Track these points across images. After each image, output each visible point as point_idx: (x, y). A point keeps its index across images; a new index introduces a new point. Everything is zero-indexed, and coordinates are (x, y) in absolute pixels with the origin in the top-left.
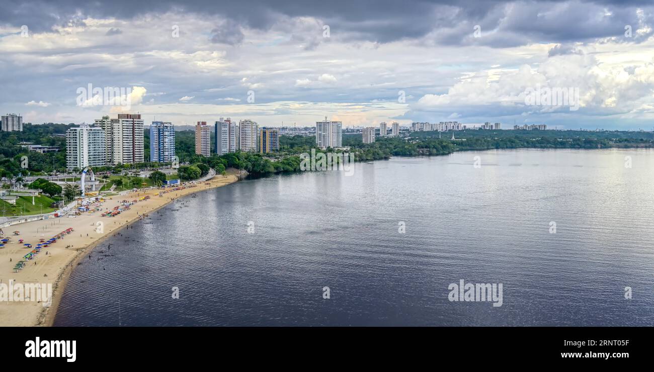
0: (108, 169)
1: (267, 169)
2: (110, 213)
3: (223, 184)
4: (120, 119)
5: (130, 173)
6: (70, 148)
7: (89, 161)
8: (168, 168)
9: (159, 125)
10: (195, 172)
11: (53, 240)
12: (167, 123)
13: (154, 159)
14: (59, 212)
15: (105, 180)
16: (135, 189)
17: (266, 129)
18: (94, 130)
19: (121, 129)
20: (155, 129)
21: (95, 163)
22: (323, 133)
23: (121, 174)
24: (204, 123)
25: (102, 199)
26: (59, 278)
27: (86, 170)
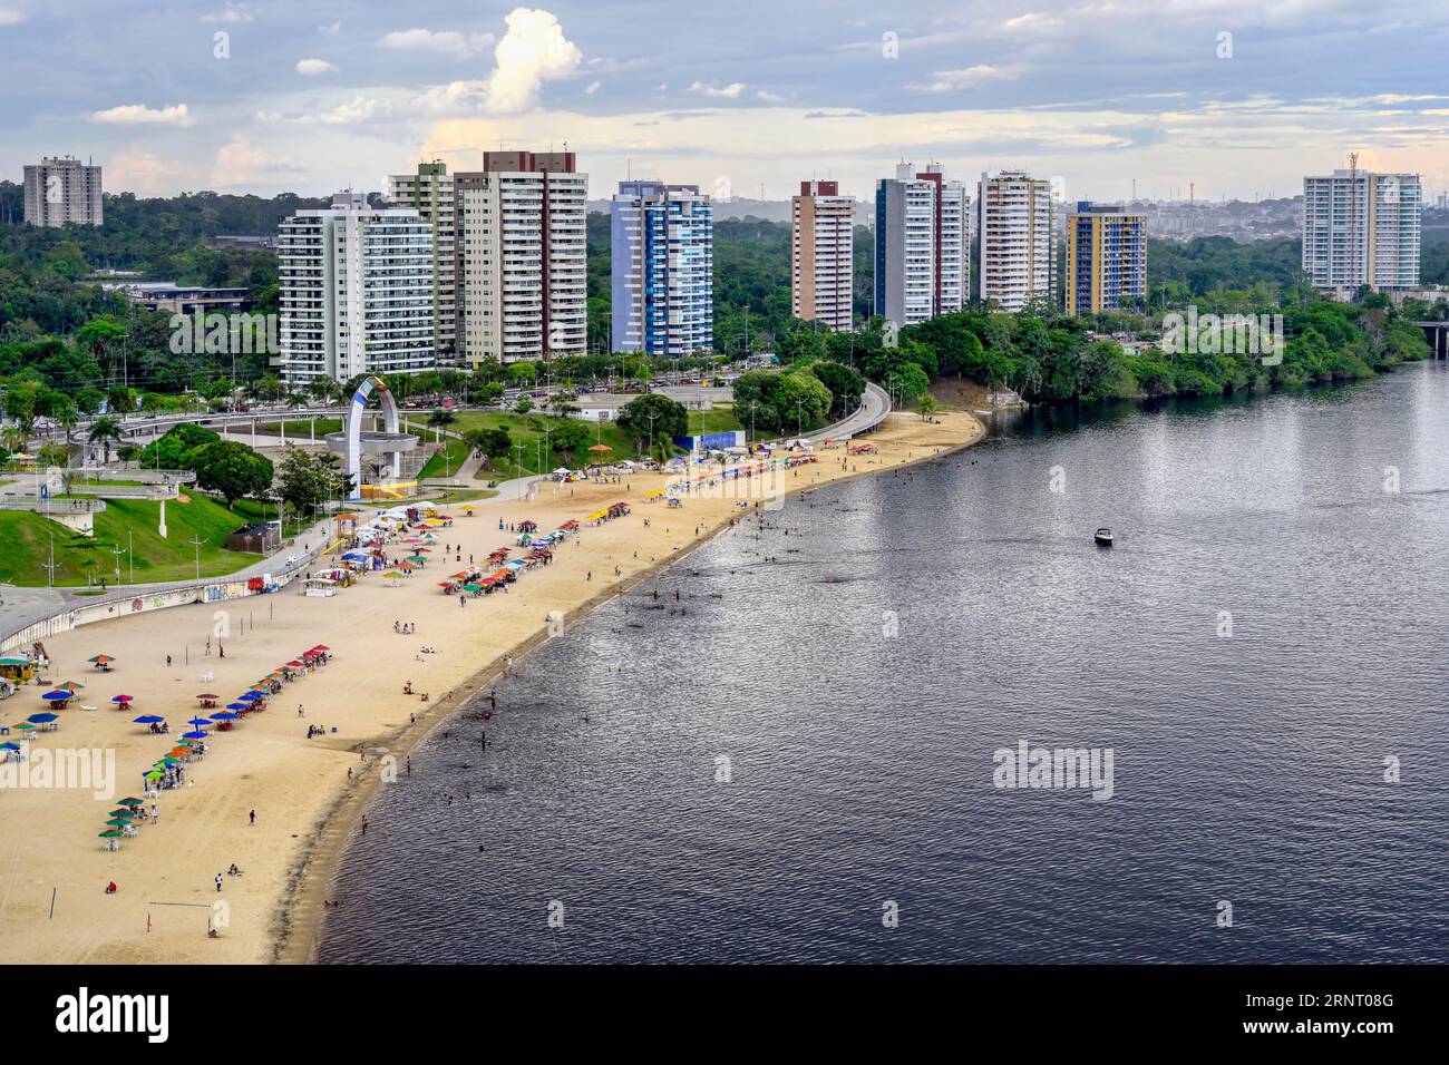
0: (450, 383)
1: (1108, 386)
2: (474, 578)
3: (928, 453)
4: (492, 175)
5: (538, 402)
6: (294, 294)
7: (368, 348)
8: (689, 382)
9: (648, 194)
10: (807, 397)
11: (254, 702)
12: (679, 189)
13: (628, 339)
14: (267, 569)
15: (438, 431)
16: (562, 471)
17: (1089, 210)
18: (392, 220)
19: (495, 215)
20: (631, 214)
21: (393, 356)
22: (1335, 228)
23: (503, 406)
24: (828, 188)
25: (433, 515)
26: (293, 884)
27: (365, 390)
